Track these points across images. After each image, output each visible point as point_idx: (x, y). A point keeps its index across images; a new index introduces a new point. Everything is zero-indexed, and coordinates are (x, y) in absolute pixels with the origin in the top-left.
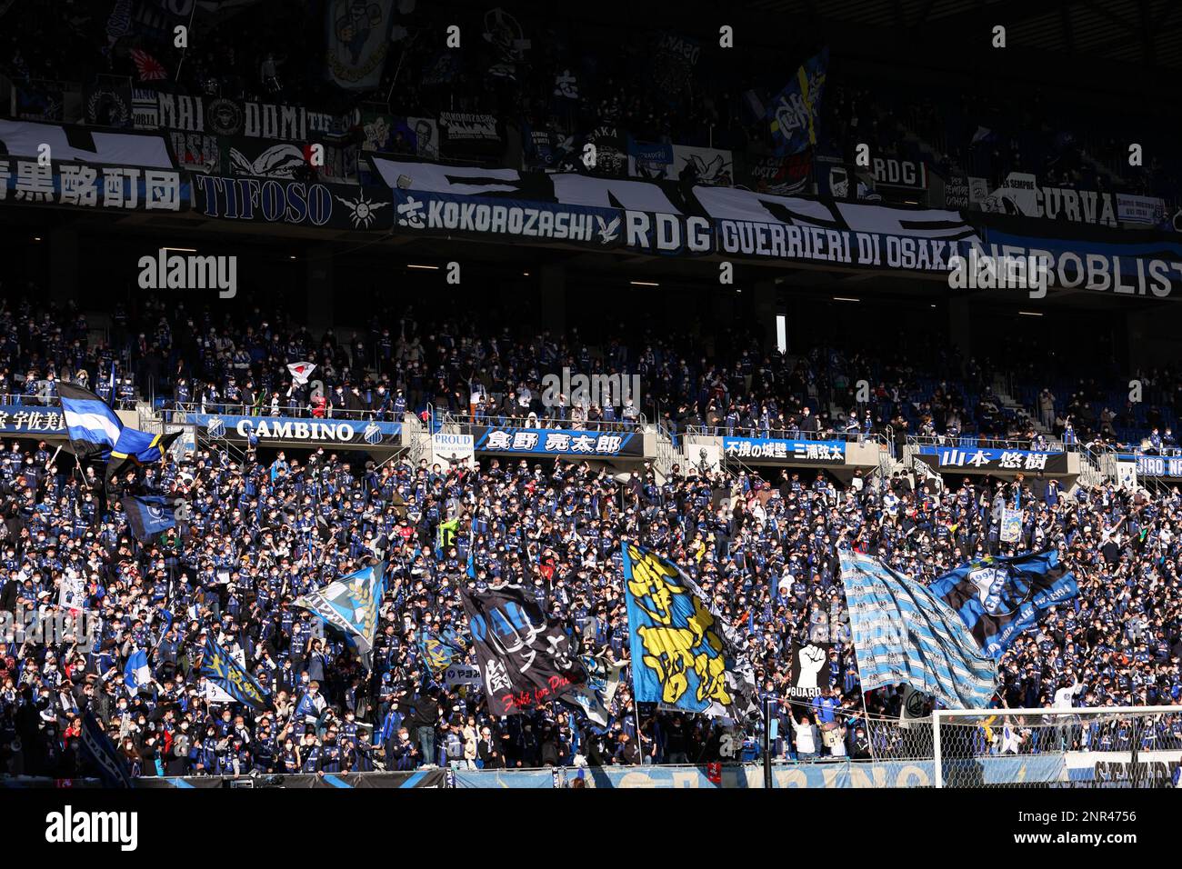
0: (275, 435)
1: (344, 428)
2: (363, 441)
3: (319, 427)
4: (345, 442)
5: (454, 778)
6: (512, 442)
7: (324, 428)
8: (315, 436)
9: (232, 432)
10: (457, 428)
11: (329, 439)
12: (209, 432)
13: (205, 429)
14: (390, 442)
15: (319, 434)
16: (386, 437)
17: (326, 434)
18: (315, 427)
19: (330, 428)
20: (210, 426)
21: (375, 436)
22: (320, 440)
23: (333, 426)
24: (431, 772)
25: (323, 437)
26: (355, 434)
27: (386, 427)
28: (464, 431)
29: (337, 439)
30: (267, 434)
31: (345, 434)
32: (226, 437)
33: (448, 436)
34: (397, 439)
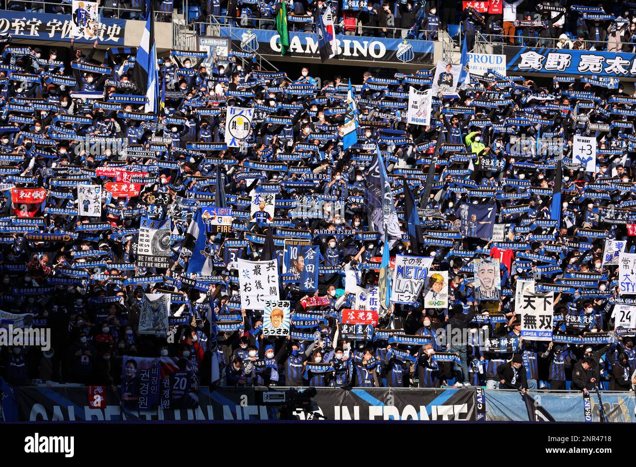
0: (308, 51)
1: (377, 46)
2: (395, 58)
3: (352, 44)
4: (377, 59)
5: (484, 397)
6: (544, 63)
7: (357, 44)
8: (347, 53)
9: (265, 47)
10: (489, 47)
11: (361, 56)
12: (242, 46)
13: (239, 42)
14: (422, 61)
15: (352, 50)
16: (418, 55)
17: (358, 51)
18: (347, 43)
19: (363, 45)
20: (244, 40)
21: (407, 55)
22: (352, 57)
23: (365, 43)
24: (461, 390)
25: (355, 54)
26: (387, 52)
27: (418, 45)
28: (497, 51)
29: (369, 57)
30: (300, 50)
31: (377, 52)
32: (259, 51)
33: (480, 55)
34: (429, 58)
